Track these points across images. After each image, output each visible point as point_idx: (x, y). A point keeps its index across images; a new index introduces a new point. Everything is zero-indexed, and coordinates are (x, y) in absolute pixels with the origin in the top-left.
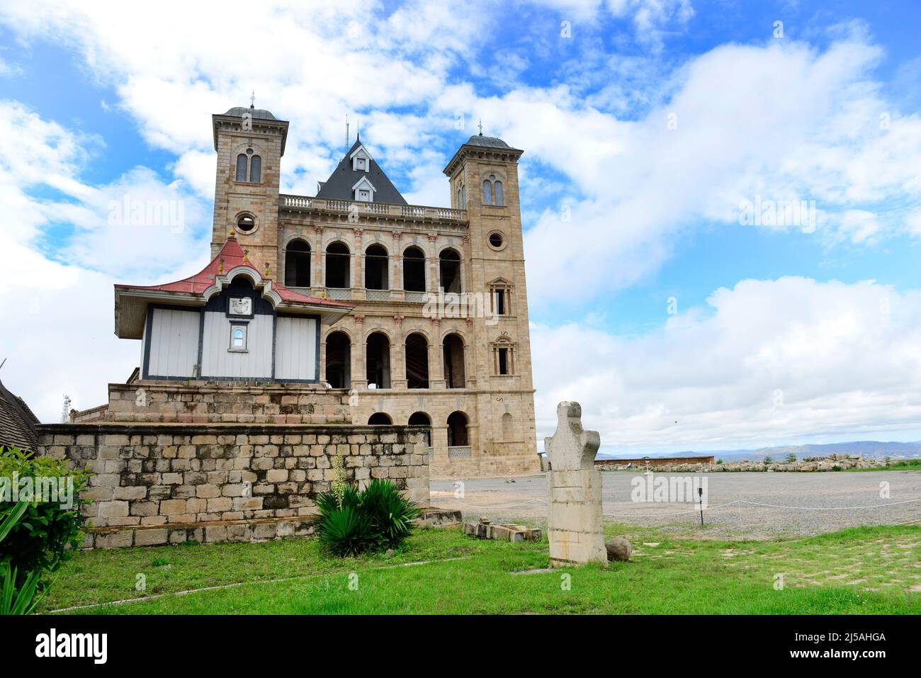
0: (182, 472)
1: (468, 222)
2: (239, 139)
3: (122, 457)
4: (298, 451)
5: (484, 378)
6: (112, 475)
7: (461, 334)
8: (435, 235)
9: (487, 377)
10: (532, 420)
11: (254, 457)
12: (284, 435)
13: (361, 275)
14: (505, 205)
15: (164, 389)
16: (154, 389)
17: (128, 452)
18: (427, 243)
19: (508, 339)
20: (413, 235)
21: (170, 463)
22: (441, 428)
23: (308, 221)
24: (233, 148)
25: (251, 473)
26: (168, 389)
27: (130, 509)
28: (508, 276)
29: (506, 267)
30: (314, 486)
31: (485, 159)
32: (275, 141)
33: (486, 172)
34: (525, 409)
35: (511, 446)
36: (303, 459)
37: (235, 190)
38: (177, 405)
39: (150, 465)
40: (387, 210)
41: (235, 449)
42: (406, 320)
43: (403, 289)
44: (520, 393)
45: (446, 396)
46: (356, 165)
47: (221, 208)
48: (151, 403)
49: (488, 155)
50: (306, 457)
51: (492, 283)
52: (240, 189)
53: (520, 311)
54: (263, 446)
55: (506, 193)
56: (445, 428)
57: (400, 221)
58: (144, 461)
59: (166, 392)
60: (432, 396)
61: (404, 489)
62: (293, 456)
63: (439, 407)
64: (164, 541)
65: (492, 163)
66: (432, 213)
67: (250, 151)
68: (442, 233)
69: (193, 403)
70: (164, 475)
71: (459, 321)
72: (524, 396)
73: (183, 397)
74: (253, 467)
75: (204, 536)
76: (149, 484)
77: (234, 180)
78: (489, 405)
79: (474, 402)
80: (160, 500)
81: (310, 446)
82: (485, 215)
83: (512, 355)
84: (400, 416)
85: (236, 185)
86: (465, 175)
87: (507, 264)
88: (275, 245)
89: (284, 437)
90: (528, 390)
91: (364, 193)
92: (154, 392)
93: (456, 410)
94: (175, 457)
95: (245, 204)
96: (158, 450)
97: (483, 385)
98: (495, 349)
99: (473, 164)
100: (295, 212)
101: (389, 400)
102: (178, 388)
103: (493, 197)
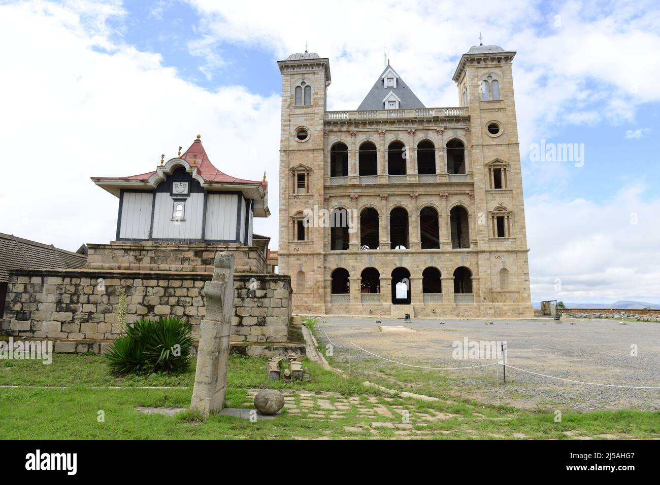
0: (96, 304)
1: (469, 117)
2: (296, 76)
3: (58, 292)
4: (179, 292)
5: (483, 240)
6: (52, 304)
7: (465, 206)
8: (442, 129)
9: (486, 239)
10: (527, 274)
11: (146, 295)
12: (169, 280)
13: (385, 165)
14: (501, 99)
15: (121, 247)
16: (115, 247)
17: (62, 289)
18: (436, 137)
19: (505, 209)
20: (425, 131)
21: (88, 298)
22: (449, 279)
23: (345, 128)
24: (292, 83)
25: (143, 307)
26: (124, 247)
27: (62, 327)
28: (504, 157)
29: (503, 150)
30: (190, 318)
31: (482, 63)
32: (320, 73)
33: (484, 74)
34: (520, 265)
35: (507, 295)
36: (182, 299)
37: (294, 112)
38: (130, 258)
39: (75, 298)
40: (404, 114)
41: (133, 289)
42: (421, 197)
43: (417, 173)
44: (516, 252)
45: (452, 254)
46: (387, 84)
47: (285, 126)
48: (113, 257)
49: (485, 60)
50: (185, 297)
51: (490, 164)
52: (298, 111)
53: (515, 185)
54: (153, 287)
55: (502, 89)
56: (451, 279)
57: (413, 121)
58: (72, 295)
59: (123, 249)
60: (441, 255)
61: (264, 325)
62: (174, 296)
63: (445, 263)
64: (73, 350)
65: (488, 66)
66: (440, 113)
67: (303, 83)
68: (448, 127)
69: (140, 257)
70: (84, 305)
71: (464, 196)
72: (520, 255)
73: (134, 253)
74: (145, 302)
75: (100, 349)
76: (74, 311)
77: (294, 105)
78: (489, 262)
79: (476, 260)
80: (81, 322)
81: (188, 289)
82: (483, 110)
83: (508, 221)
84: (415, 269)
85: (295, 108)
86: (467, 79)
87: (503, 148)
88: (322, 148)
89: (169, 282)
90: (522, 249)
91: (392, 103)
92: (115, 249)
93: (460, 265)
94: (91, 293)
95: (301, 122)
96: (80, 288)
97: (482, 246)
98: (493, 217)
99: (472, 69)
100: (335, 123)
101: (407, 258)
102: (130, 246)
103: (491, 93)
